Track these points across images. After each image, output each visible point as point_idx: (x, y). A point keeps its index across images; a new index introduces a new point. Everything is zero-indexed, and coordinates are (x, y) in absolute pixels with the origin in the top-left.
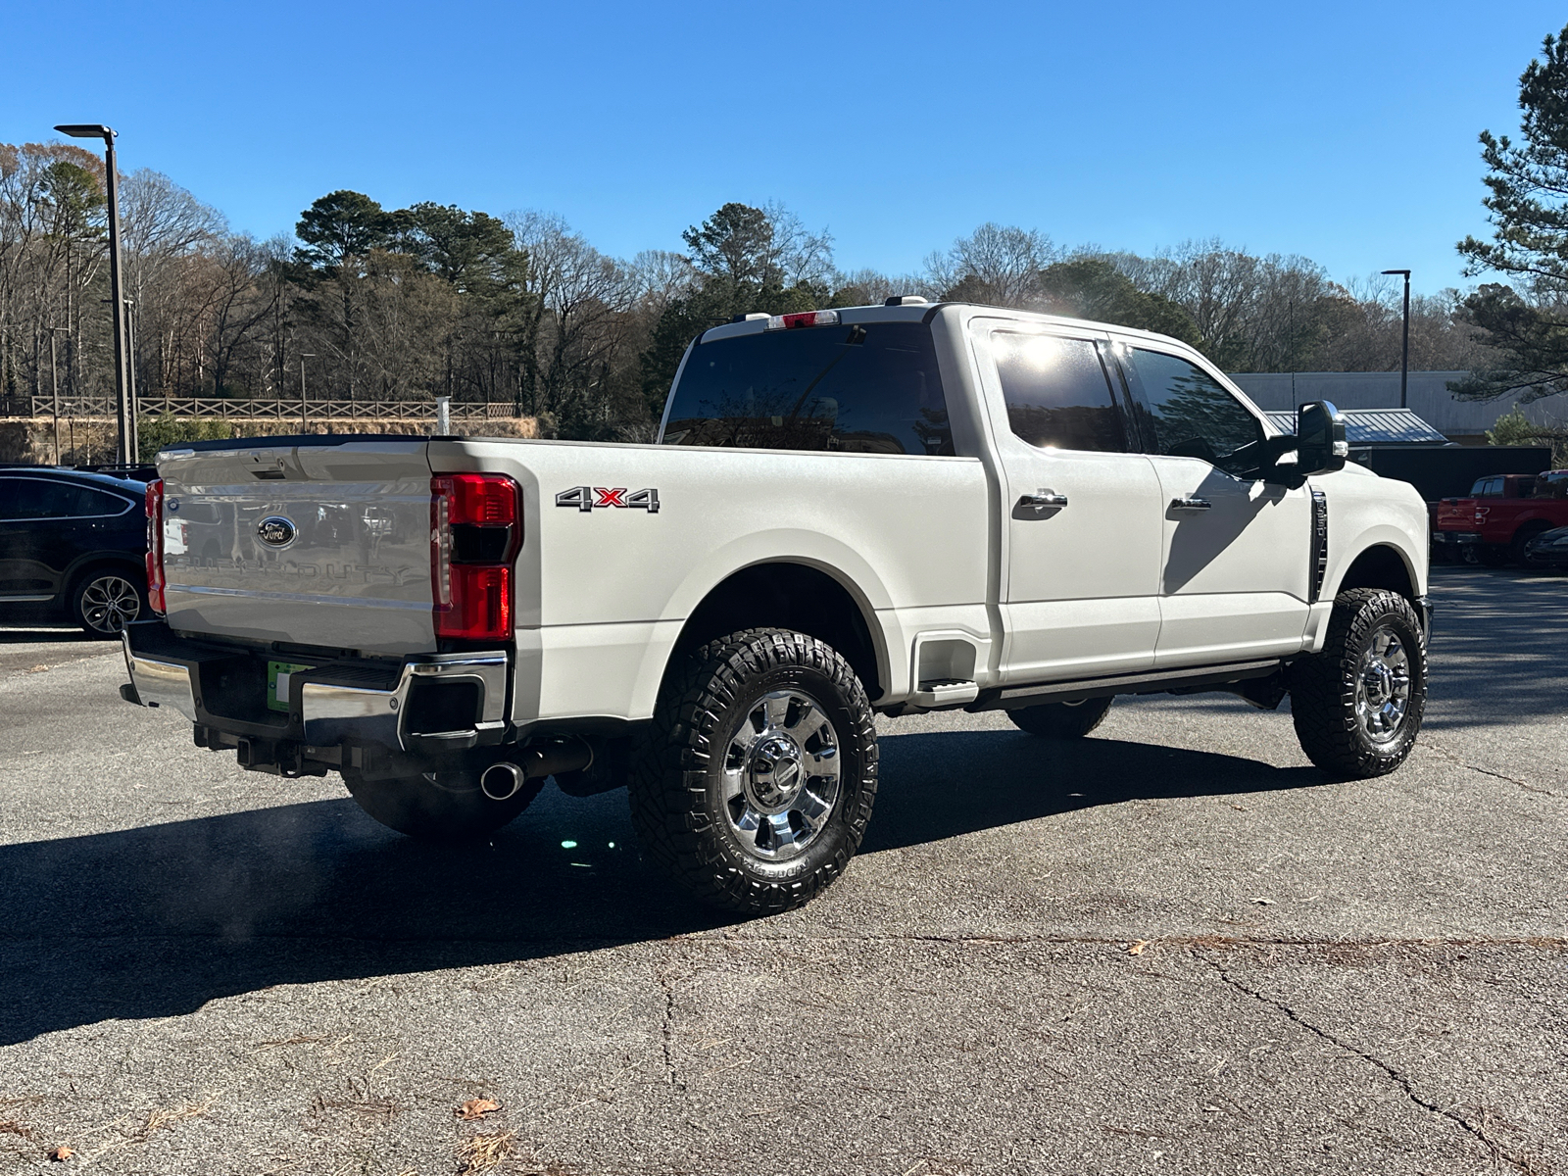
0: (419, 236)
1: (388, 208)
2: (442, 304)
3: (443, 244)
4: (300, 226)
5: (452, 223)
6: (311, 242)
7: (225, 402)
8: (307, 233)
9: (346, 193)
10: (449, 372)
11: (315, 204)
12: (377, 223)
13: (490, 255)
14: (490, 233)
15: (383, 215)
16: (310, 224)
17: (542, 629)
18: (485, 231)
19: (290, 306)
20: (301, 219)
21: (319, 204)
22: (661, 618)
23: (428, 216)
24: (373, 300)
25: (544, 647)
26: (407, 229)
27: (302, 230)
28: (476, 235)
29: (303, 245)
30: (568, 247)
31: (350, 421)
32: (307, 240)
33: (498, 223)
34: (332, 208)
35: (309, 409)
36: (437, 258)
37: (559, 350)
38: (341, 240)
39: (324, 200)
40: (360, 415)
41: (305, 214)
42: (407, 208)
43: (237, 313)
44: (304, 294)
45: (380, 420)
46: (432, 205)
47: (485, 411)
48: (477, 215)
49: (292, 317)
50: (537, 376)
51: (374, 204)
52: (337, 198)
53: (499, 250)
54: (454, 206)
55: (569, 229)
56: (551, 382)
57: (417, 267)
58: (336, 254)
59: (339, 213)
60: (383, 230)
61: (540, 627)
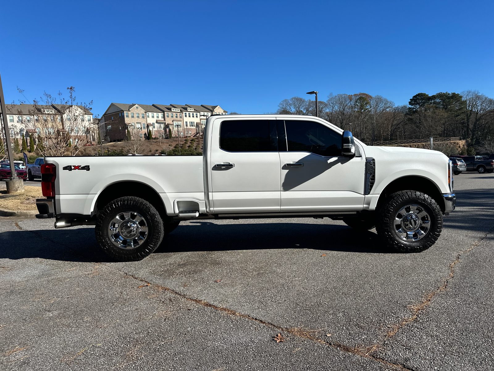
0: (438, 100)
1: (430, 95)
2: (442, 115)
3: (444, 101)
4: (409, 102)
5: (446, 96)
6: (412, 105)
7: (387, 142)
8: (411, 103)
9: (420, 94)
10: (444, 131)
11: (413, 97)
12: (427, 99)
13: (456, 102)
14: (456, 97)
15: (429, 97)
16: (412, 102)
17: (61, 195)
18: (455, 97)
19: (407, 120)
20: (410, 101)
21: (414, 97)
22: (90, 193)
23: (440, 96)
24: (425, 116)
25: (61, 199)
26: (434, 99)
27: (410, 103)
28: (452, 98)
29: (410, 106)
30: (478, 97)
31: (416, 144)
32: (411, 105)
33: (458, 94)
34: (417, 97)
35: (406, 142)
36: (442, 105)
37: (475, 123)
38: (419, 104)
39: (415, 96)
40: (418, 143)
41: (411, 100)
42: (435, 94)
43: (395, 122)
44: (410, 117)
45: (423, 143)
46: (441, 93)
47: (450, 140)
48: (453, 93)
49: (407, 122)
50: (469, 130)
51: (427, 95)
52: (418, 95)
53: (458, 101)
54: (447, 92)
55: (479, 93)
56: (473, 131)
57: (436, 108)
58: (418, 107)
59: (418, 98)
60: (428, 100)
61: (60, 194)
